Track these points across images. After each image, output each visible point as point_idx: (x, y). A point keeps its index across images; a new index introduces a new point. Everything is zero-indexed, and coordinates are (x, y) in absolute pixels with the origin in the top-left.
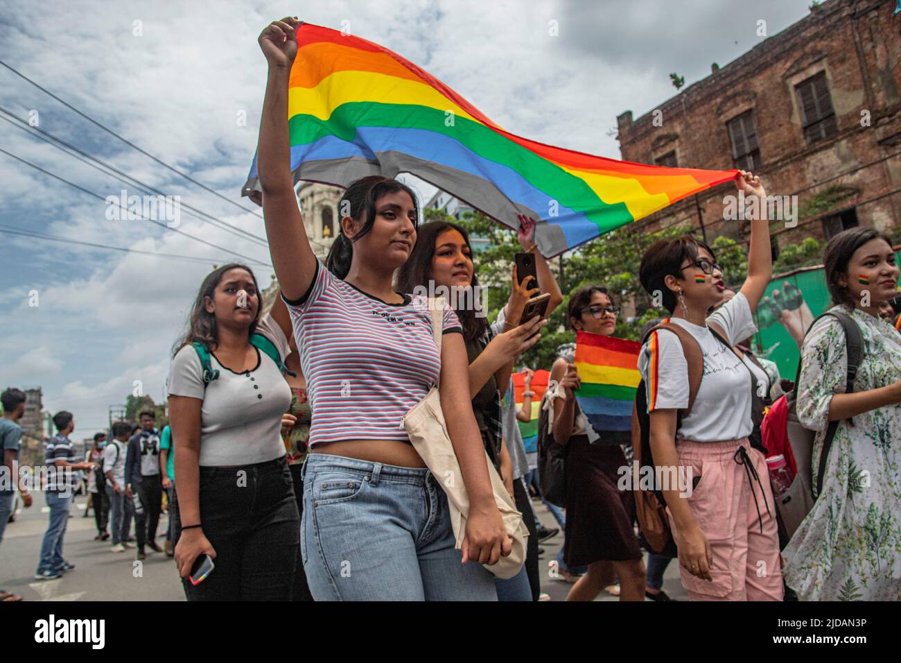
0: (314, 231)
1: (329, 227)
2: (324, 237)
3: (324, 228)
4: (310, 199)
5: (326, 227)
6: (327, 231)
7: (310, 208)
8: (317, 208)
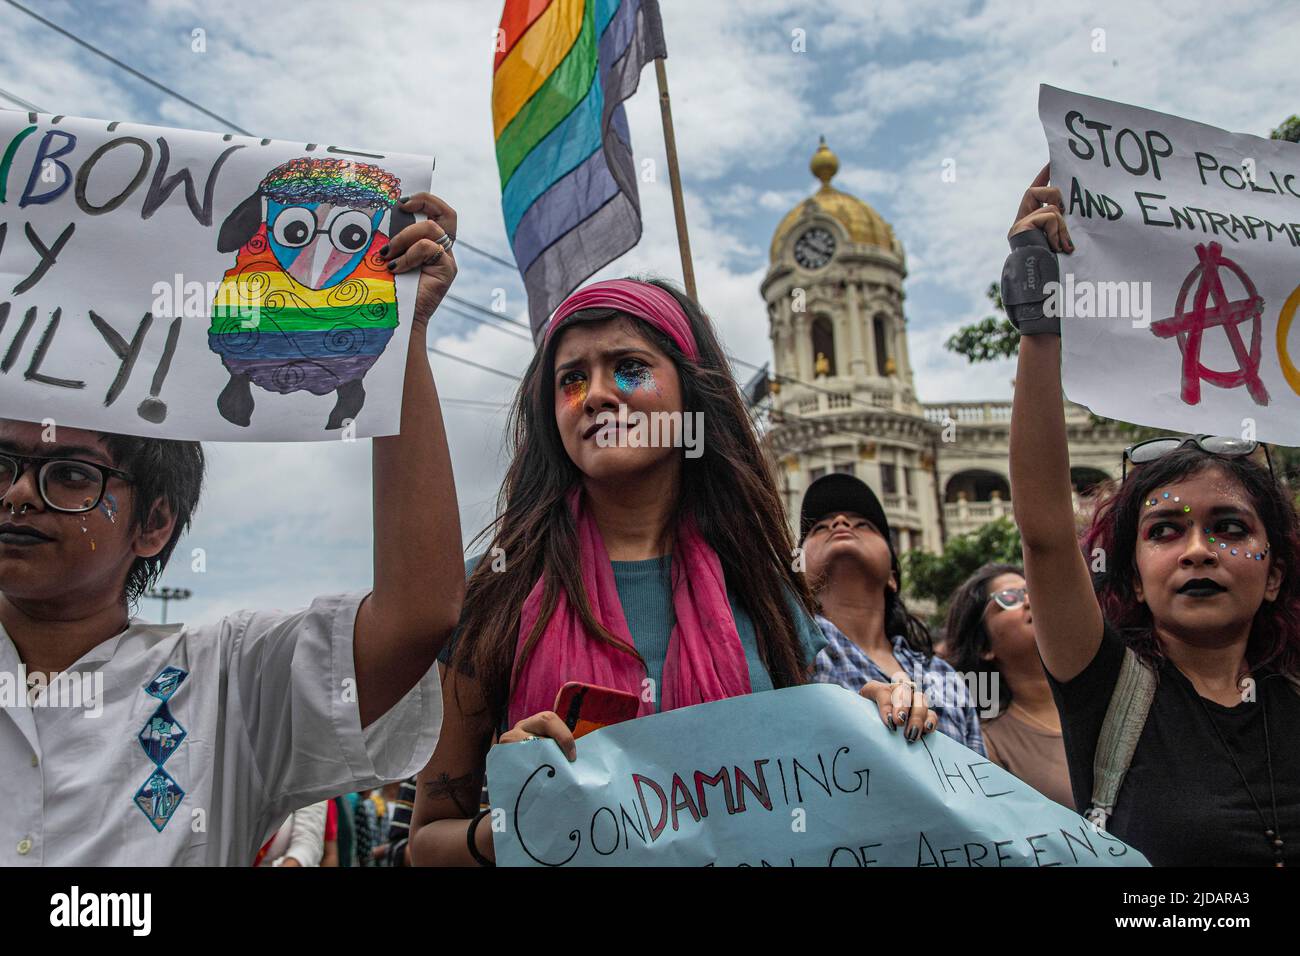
0: (797, 366)
1: (826, 357)
2: (816, 375)
3: (816, 359)
4: (786, 302)
5: (821, 356)
6: (822, 364)
7: (787, 319)
8: (800, 319)
